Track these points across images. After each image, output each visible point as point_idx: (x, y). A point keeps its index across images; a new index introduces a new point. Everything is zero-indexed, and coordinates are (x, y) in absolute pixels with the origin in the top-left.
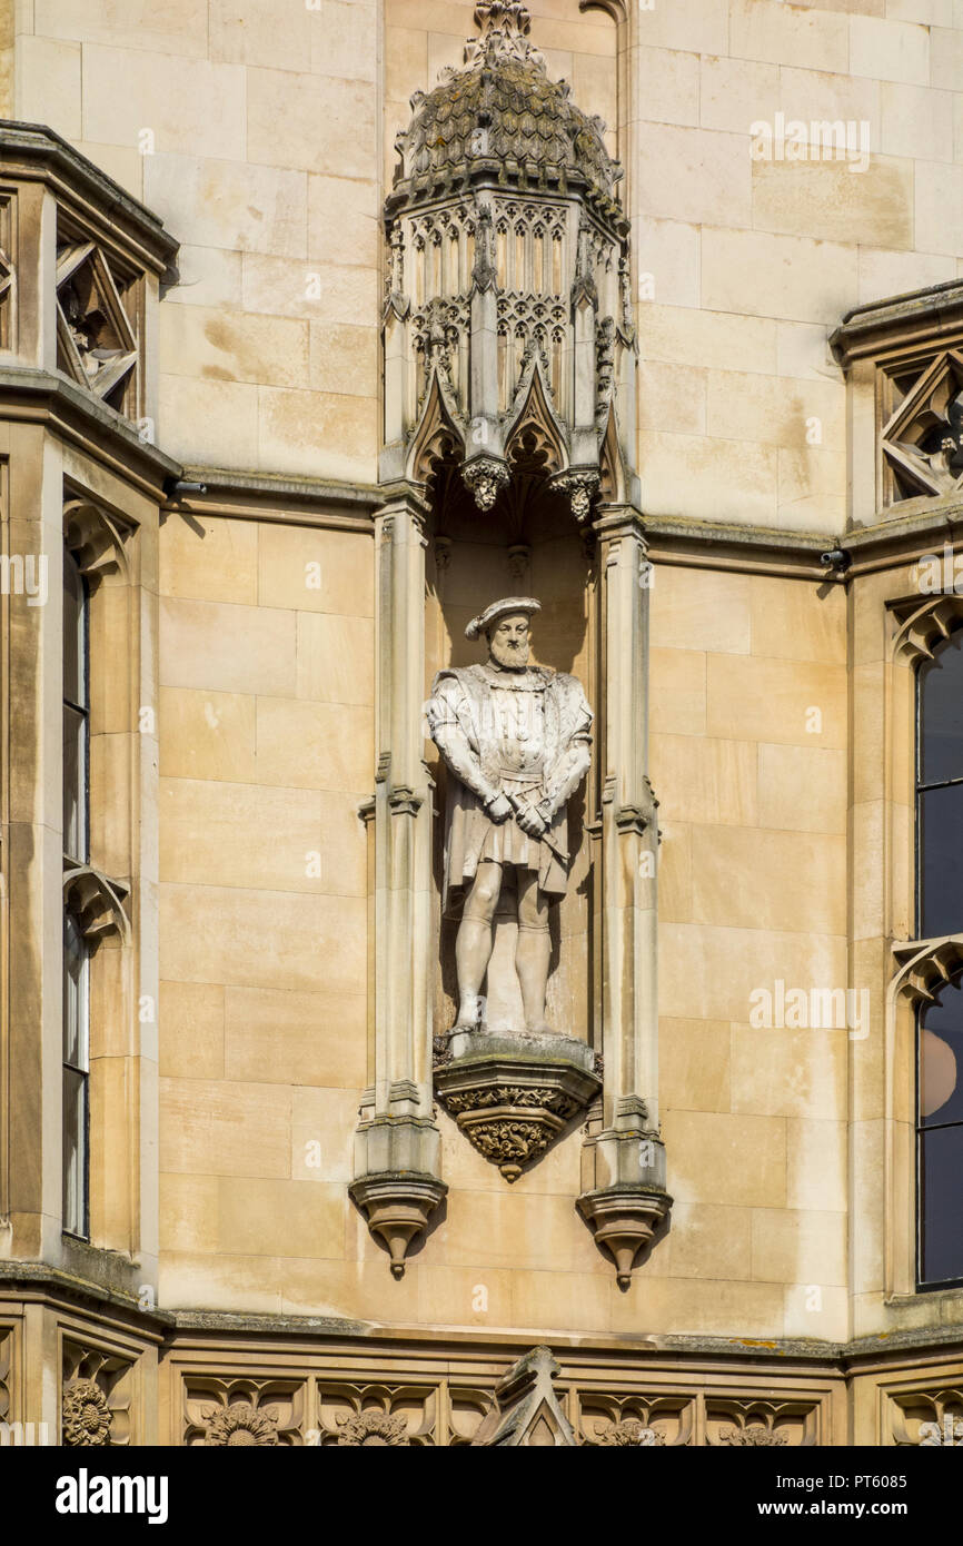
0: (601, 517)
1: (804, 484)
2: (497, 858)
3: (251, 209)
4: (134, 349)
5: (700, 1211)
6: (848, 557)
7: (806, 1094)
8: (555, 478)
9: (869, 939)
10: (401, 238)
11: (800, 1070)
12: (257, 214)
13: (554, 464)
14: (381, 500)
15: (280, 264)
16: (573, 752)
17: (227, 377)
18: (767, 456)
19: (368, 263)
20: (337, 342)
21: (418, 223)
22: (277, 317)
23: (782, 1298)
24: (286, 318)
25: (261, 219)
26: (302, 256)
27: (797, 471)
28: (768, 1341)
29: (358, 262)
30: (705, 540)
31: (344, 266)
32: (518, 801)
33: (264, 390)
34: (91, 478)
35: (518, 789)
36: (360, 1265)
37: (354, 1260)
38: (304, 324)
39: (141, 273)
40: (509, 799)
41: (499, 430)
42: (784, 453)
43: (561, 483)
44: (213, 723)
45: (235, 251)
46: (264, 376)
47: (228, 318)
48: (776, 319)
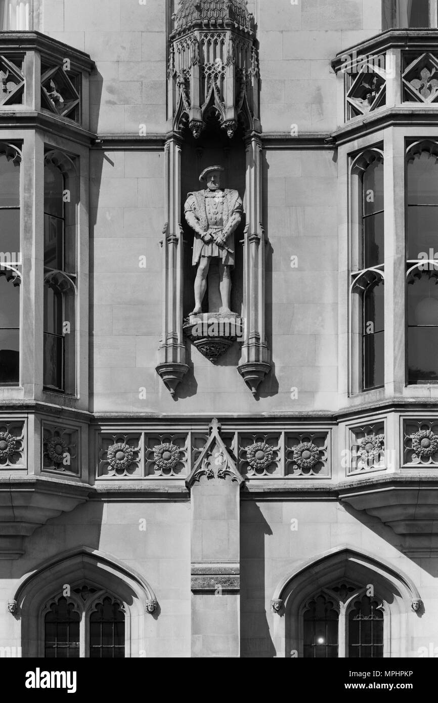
0: (245, 135)
1: (321, 115)
2: (206, 255)
3: (122, 47)
4: (78, 98)
5: (283, 369)
6: (336, 139)
7: (322, 326)
8: (222, 125)
9: (343, 272)
10: (173, 50)
11: (320, 318)
12: (124, 48)
13: (221, 120)
14: (166, 138)
15: (132, 64)
16: (233, 216)
17: (114, 103)
18: (307, 107)
19: (162, 59)
20: (152, 87)
21: (178, 44)
22: (131, 81)
23: (314, 397)
24: (134, 81)
25: (125, 49)
26: (140, 60)
27: (318, 111)
28: (308, 412)
29: (159, 59)
30: (284, 139)
31: (154, 61)
32: (214, 235)
33: (126, 106)
34: (57, 143)
35: (214, 231)
36: (160, 394)
37: (158, 393)
38: (141, 82)
39: (81, 73)
40: (210, 235)
41: (200, 111)
42: (314, 105)
43: (223, 126)
44: (109, 218)
45: (117, 61)
46: (126, 102)
47: (114, 84)
48: (310, 60)
